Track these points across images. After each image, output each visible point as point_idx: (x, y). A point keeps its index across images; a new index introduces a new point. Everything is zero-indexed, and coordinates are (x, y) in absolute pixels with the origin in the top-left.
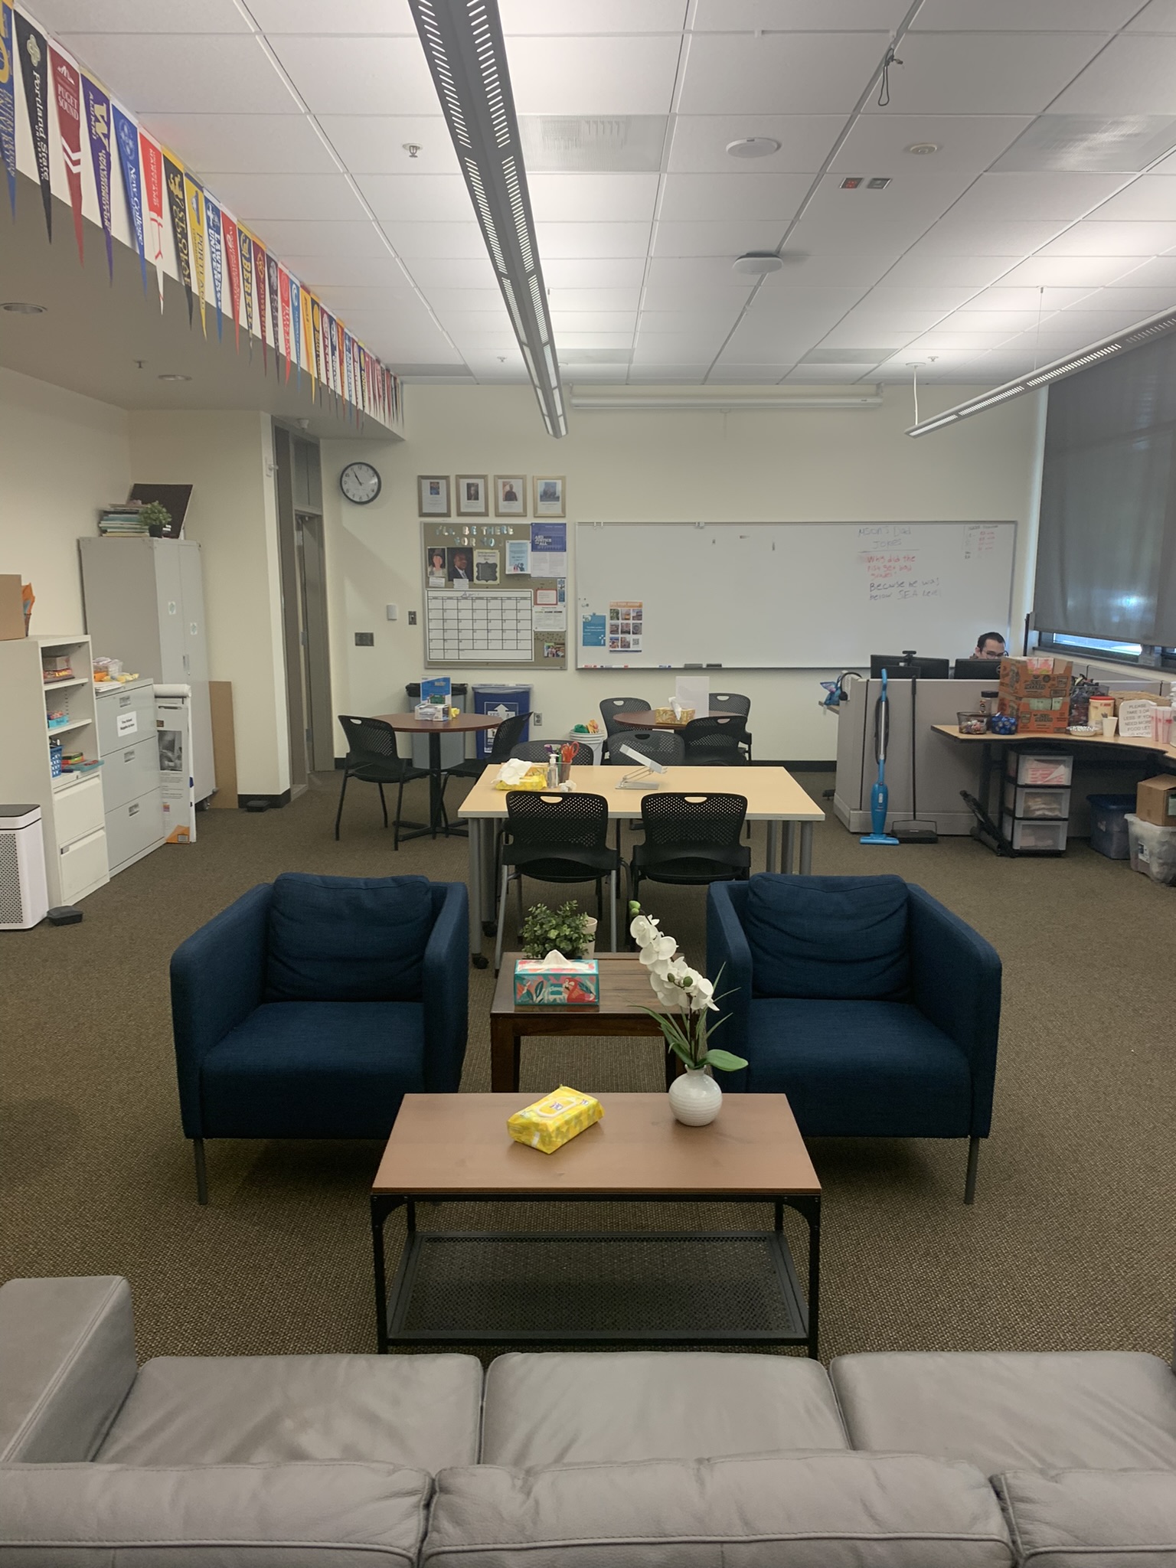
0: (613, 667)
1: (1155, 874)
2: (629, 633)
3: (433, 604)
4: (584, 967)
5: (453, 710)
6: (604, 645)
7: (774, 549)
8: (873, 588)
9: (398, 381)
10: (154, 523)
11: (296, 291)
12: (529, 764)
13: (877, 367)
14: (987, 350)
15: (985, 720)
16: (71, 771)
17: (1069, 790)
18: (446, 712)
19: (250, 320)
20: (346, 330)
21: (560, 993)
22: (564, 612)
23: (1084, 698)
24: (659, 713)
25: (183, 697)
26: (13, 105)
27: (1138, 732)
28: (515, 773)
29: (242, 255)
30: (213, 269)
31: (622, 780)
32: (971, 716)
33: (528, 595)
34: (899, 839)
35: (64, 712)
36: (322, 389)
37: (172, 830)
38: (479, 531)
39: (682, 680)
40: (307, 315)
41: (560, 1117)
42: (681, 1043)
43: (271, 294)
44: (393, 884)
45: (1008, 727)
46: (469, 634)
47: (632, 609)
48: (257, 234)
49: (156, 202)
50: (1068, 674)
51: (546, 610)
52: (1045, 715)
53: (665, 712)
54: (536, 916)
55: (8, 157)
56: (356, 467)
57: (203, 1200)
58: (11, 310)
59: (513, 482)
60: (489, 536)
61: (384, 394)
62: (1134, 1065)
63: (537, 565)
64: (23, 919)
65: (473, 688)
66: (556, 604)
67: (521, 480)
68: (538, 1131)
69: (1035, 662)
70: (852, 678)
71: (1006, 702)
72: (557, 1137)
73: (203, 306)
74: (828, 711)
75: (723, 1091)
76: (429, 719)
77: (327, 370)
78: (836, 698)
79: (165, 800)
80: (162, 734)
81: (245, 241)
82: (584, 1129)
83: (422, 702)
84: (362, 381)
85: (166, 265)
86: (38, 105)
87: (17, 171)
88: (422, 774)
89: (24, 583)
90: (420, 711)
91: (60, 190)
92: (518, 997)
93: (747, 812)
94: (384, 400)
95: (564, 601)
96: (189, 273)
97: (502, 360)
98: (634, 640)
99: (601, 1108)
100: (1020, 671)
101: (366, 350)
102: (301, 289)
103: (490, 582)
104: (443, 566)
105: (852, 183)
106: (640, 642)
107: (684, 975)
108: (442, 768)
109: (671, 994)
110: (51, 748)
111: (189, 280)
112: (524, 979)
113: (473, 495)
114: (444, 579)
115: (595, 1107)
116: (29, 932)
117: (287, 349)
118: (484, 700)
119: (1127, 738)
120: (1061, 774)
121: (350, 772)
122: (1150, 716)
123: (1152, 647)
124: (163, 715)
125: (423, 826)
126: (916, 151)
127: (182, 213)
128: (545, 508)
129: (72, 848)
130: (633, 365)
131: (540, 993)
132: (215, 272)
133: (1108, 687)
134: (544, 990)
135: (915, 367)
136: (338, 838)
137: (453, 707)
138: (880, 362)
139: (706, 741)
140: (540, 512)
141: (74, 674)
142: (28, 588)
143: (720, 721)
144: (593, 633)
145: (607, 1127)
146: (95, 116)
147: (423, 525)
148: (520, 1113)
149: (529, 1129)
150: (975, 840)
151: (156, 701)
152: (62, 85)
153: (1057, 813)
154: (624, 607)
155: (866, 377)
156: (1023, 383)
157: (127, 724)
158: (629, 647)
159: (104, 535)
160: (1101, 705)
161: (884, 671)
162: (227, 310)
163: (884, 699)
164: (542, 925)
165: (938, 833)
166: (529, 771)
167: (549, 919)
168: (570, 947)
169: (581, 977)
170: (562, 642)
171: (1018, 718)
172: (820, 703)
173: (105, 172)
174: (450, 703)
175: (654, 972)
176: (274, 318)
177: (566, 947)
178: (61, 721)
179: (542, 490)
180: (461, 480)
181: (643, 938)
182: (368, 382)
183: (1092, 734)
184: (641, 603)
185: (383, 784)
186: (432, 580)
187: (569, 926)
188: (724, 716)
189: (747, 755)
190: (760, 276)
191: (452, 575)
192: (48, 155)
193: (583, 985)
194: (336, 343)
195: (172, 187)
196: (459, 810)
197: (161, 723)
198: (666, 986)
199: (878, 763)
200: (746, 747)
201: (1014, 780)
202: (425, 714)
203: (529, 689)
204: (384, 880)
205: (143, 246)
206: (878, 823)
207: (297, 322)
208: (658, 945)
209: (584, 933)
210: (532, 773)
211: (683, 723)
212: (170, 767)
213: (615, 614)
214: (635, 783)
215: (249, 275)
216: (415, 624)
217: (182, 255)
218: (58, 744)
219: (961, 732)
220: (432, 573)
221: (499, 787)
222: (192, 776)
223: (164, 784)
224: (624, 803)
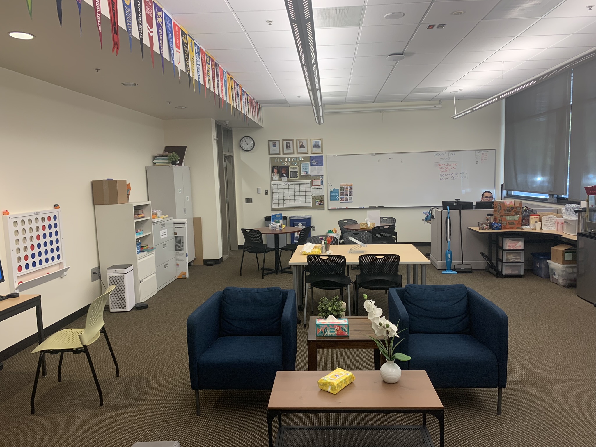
0: (342, 208)
1: (560, 283)
2: (348, 195)
3: (274, 187)
4: (343, 321)
5: (283, 225)
6: (338, 200)
7: (402, 162)
8: (441, 176)
9: (261, 106)
10: (173, 160)
11: (225, 75)
12: (314, 245)
13: (440, 94)
14: (482, 86)
15: (489, 225)
16: (143, 252)
17: (524, 251)
18: (281, 226)
19: (210, 85)
20: (242, 88)
21: (334, 332)
22: (323, 189)
23: (527, 215)
24: (361, 225)
25: (184, 223)
26: (131, 13)
27: (550, 228)
28: (309, 248)
29: (207, 62)
30: (197, 68)
31: (349, 250)
32: (483, 223)
33: (309, 182)
34: (457, 272)
35: (141, 230)
36: (235, 109)
37: (180, 273)
38: (291, 159)
39: (369, 212)
40: (229, 83)
41: (338, 380)
42: (384, 350)
43: (217, 76)
44: (268, 290)
45: (498, 227)
46: (287, 198)
47: (348, 186)
48: (212, 55)
49: (178, 45)
50: (520, 206)
51: (316, 188)
52: (512, 222)
53: (364, 224)
54: (323, 302)
55: (129, 31)
56: (245, 138)
57: (198, 414)
58: (125, 85)
59: (303, 141)
60: (295, 161)
61: (256, 111)
62: (560, 359)
63: (312, 171)
64: (126, 307)
65: (289, 217)
66: (320, 185)
67: (306, 141)
68: (330, 385)
69: (507, 202)
70: (436, 210)
71: (497, 218)
72: (337, 388)
73: (194, 81)
74: (426, 223)
75: (402, 369)
76: (274, 229)
77: (236, 103)
78: (429, 218)
79: (177, 262)
80: (176, 237)
81: (208, 58)
82: (347, 385)
83: (272, 223)
84: (248, 107)
85: (181, 67)
86: (139, 12)
87: (132, 35)
88: (272, 250)
89: (127, 183)
90: (271, 226)
91: (147, 42)
92: (318, 333)
93: (400, 261)
94: (256, 113)
95: (323, 184)
96: (189, 69)
97: (299, 97)
98: (349, 198)
99: (354, 376)
100: (501, 206)
101: (249, 95)
102: (227, 74)
103: (295, 178)
104: (277, 173)
105: (431, 27)
106: (352, 198)
107: (386, 323)
108: (279, 248)
109: (380, 331)
110: (137, 243)
111: (189, 72)
112: (320, 326)
113: (288, 147)
114: (278, 178)
115: (351, 376)
116: (128, 312)
117: (222, 95)
118: (293, 222)
119: (545, 230)
120: (520, 245)
121: (245, 250)
122: (554, 222)
123: (553, 195)
124: (177, 230)
125: (273, 270)
126: (455, 14)
127: (187, 48)
128: (315, 150)
129: (144, 281)
130: (347, 97)
131: (326, 332)
132: (198, 69)
133: (537, 211)
134: (327, 331)
135: (454, 93)
136: (241, 275)
137: (283, 224)
138: (440, 92)
139: (380, 235)
140: (313, 152)
141: (145, 216)
142: (129, 184)
143: (385, 227)
144: (334, 196)
145: (356, 383)
146: (158, 16)
147: (270, 158)
148: (323, 378)
149: (327, 384)
150: (487, 271)
151: (174, 225)
152: (147, 6)
153: (519, 260)
154: (345, 186)
155: (435, 98)
156: (498, 97)
157: (164, 234)
158: (348, 200)
159: (155, 165)
160: (534, 218)
161: (448, 207)
162: (202, 82)
163: (448, 217)
164: (325, 305)
165: (472, 269)
166: (314, 247)
167: (328, 303)
168: (337, 314)
169: (342, 325)
170: (322, 199)
171: (502, 224)
172: (423, 220)
173: (161, 35)
174: (282, 223)
175: (374, 322)
176: (218, 84)
177: (335, 314)
178: (140, 233)
179: (314, 144)
180: (284, 141)
181: (369, 309)
182: (250, 106)
183: (532, 229)
184: (352, 184)
185: (257, 254)
186: (274, 178)
187: (336, 306)
188: (387, 226)
189: (395, 240)
190: (396, 62)
191: (281, 176)
192: (142, 30)
193: (343, 328)
194: (239, 93)
195: (184, 39)
196: (289, 262)
197: (176, 233)
198: (379, 328)
199: (448, 242)
200: (395, 237)
201: (502, 248)
202: (273, 227)
203: (311, 217)
204: (264, 289)
205: (174, 60)
206: (448, 266)
207: (226, 86)
208: (375, 311)
209: (342, 308)
210: (315, 248)
211: (371, 228)
212: (179, 249)
213: (342, 188)
214: (354, 251)
215: (209, 69)
216: (268, 194)
217: (187, 63)
218: (139, 242)
219: (480, 229)
220: (274, 175)
221: (304, 254)
222: (187, 253)
223: (177, 256)
224: (352, 259)
